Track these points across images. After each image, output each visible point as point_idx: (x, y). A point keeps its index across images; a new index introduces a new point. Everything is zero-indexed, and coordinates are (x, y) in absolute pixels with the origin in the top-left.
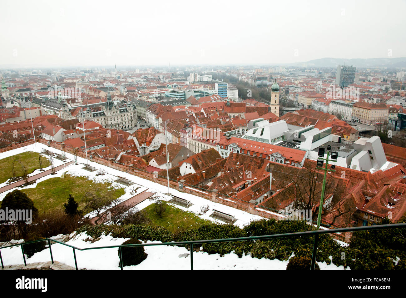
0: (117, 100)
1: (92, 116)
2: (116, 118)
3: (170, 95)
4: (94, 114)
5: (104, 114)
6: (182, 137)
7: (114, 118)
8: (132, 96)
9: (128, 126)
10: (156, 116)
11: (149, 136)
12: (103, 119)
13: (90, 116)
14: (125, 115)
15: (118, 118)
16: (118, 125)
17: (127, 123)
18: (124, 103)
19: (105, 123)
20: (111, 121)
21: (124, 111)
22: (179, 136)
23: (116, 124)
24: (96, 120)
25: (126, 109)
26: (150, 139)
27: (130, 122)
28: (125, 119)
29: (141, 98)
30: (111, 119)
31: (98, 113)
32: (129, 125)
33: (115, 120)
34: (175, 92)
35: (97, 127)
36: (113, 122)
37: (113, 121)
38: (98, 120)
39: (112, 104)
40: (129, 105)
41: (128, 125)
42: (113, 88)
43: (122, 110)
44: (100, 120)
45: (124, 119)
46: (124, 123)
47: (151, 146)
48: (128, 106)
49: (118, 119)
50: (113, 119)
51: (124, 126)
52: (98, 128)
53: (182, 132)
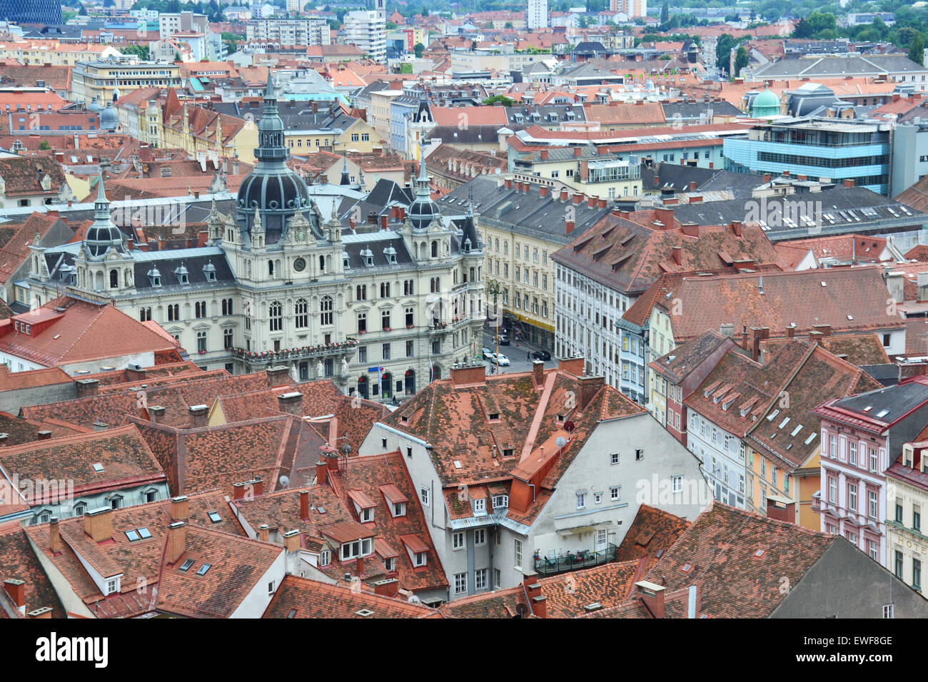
0: (345, 181)
1: (131, 281)
2: (314, 308)
3: (764, 156)
4: (141, 268)
5: (223, 272)
6: (833, 474)
7: (302, 307)
8: (465, 169)
9: (410, 375)
10: (629, 303)
11: (542, 437)
12: (214, 309)
13: (114, 282)
14: (385, 291)
15: (327, 304)
16: (329, 363)
17: (398, 350)
18: (392, 204)
19: (228, 340)
20: (276, 325)
21: (381, 259)
22: (807, 464)
23: (310, 350)
24: (159, 316)
25: (399, 244)
26: (541, 462)
27: (423, 348)
28: (386, 323)
29: (525, 176)
30: (276, 310)
31: (177, 262)
32: (414, 366)
33: (302, 322)
34: (800, 137)
35: (137, 350)
36: (291, 337)
37: (290, 327)
38: (173, 314)
39: (291, 193)
40: (427, 209)
41: (407, 367)
42: (334, 107)
43: (363, 245)
44: (187, 312)
45: (374, 323)
46: (375, 354)
47: (548, 525)
48: (416, 224)
49: (327, 319)
50: (289, 310)
51: (375, 379)
52: (146, 360)
53: (838, 427)
